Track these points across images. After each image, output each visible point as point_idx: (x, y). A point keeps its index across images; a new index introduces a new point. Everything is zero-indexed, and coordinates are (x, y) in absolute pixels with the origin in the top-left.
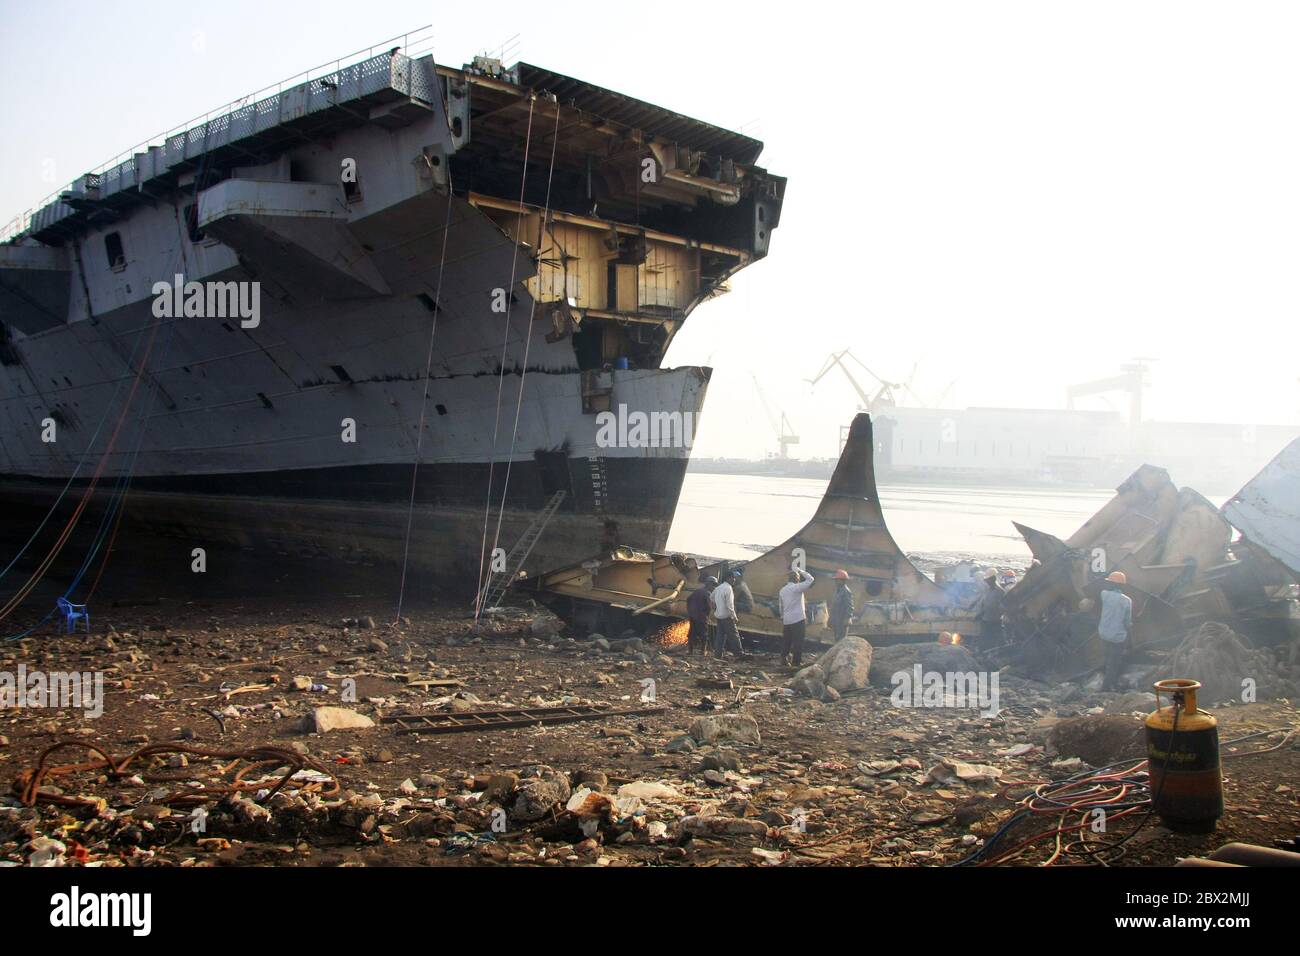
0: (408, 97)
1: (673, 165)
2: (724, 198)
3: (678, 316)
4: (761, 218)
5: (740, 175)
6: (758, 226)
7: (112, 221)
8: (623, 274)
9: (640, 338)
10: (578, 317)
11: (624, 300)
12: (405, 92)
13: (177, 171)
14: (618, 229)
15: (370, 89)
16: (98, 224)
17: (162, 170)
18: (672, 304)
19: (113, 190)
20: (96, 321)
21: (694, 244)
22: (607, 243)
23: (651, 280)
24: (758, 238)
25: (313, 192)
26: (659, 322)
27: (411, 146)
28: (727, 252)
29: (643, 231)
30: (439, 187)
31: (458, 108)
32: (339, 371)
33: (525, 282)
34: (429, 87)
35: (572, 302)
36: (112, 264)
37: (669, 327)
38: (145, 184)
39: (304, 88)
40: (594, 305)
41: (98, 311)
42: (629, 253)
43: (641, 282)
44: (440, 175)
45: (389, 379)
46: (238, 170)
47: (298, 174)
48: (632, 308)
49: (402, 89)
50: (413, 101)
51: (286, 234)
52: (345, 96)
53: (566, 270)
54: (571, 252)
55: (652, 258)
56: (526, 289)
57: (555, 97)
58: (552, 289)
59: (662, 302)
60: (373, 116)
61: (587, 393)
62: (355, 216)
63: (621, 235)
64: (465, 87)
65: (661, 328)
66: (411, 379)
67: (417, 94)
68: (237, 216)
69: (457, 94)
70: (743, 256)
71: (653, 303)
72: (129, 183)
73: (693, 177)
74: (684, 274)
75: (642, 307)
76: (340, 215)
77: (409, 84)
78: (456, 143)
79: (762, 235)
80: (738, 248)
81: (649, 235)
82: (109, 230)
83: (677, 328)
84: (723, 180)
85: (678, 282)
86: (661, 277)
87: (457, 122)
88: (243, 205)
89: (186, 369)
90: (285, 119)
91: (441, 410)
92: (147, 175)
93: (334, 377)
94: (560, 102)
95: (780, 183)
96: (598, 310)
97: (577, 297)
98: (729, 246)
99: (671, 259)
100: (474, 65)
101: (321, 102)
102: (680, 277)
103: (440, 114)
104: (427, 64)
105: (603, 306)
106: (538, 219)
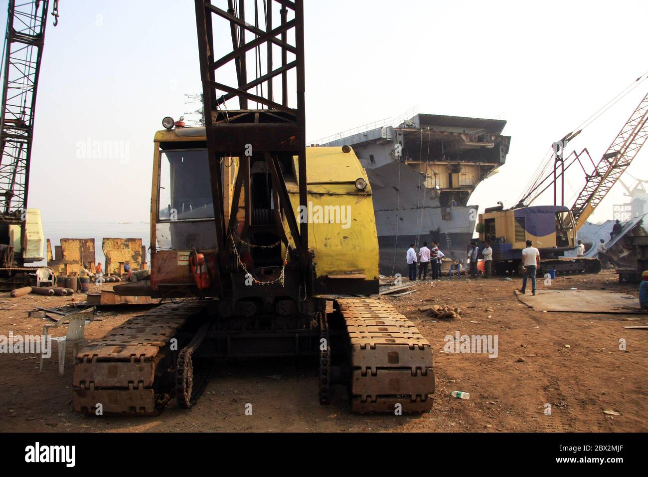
0: (387, 139)
1: (468, 140)
2: (488, 147)
3: (472, 188)
4: (502, 151)
5: (493, 138)
6: (501, 154)
8: (454, 176)
9: (461, 195)
10: (439, 192)
11: (455, 185)
14: (451, 163)
15: (376, 137)
18: (471, 184)
21: (477, 164)
22: (448, 168)
23: (464, 177)
24: (501, 158)
26: (466, 190)
27: (388, 149)
28: (490, 164)
29: (459, 163)
30: (396, 160)
31: (401, 138)
33: (423, 183)
34: (392, 134)
35: (438, 187)
37: (470, 191)
40: (445, 187)
42: (456, 170)
43: (460, 178)
45: (385, 210)
48: (457, 187)
49: (385, 137)
52: (371, 138)
53: (436, 177)
54: (437, 172)
55: (463, 171)
56: (424, 185)
58: (431, 183)
59: (468, 184)
60: (378, 143)
61: (443, 214)
62: (374, 167)
63: (452, 165)
64: (400, 132)
65: (467, 192)
66: (392, 210)
67: (389, 137)
69: (400, 135)
70: (496, 165)
71: (465, 184)
73: (476, 142)
75: (461, 186)
76: (370, 167)
77: (387, 135)
79: (503, 157)
80: (494, 162)
81: (461, 164)
83: (472, 191)
84: (487, 142)
85: (473, 176)
86: (467, 176)
87: (400, 142)
91: (401, 219)
94: (430, 129)
95: (509, 138)
96: (446, 189)
97: (439, 186)
98: (490, 162)
99: (470, 169)
100: (404, 123)
101: (363, 140)
102: (474, 174)
103: (395, 142)
104: (391, 128)
105: (448, 187)
106: (426, 165)
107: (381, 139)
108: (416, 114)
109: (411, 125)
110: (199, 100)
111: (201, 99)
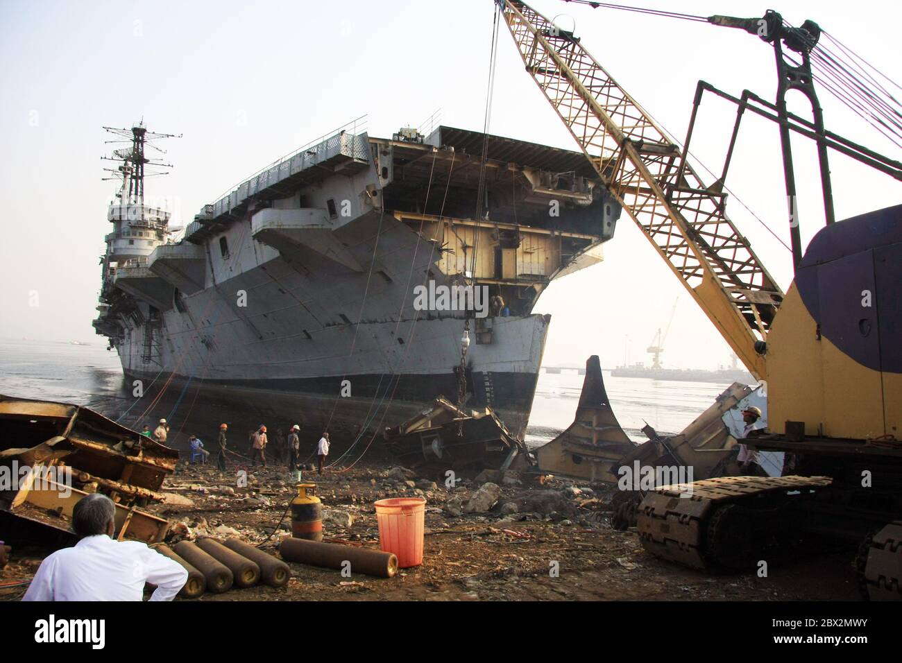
0: (352, 158)
1: (539, 184)
2: (580, 202)
3: (544, 281)
4: (608, 214)
5: (591, 186)
6: (606, 219)
7: (222, 230)
8: (507, 255)
9: (519, 295)
10: (471, 284)
11: (507, 271)
12: (350, 156)
13: (246, 202)
14: (500, 227)
15: (331, 155)
16: (215, 232)
17: (239, 203)
18: (542, 273)
19: (219, 214)
20: (217, 287)
21: (556, 233)
22: (492, 236)
23: (527, 258)
24: (606, 227)
25: (311, 214)
26: (530, 285)
27: (360, 185)
28: (582, 237)
29: (518, 227)
30: (377, 209)
31: (384, 162)
32: (343, 317)
33: (437, 263)
34: (366, 151)
35: (468, 274)
36: (223, 255)
37: (537, 287)
38: (232, 210)
39: (301, 155)
40: (486, 275)
41: (218, 281)
42: (511, 241)
43: (519, 260)
44: (377, 202)
45: (371, 322)
46: (276, 202)
47: (305, 203)
48: (512, 276)
49: (348, 154)
50: (355, 160)
51: (296, 239)
52: (322, 159)
53: (466, 254)
54: (469, 243)
55: (524, 244)
56: (437, 268)
57: (453, 148)
58: (455, 266)
59: (535, 272)
60: (337, 169)
61: (478, 331)
62: (334, 228)
63: (501, 230)
64: (390, 148)
65: (532, 287)
66: (382, 322)
67: (358, 155)
68: (268, 229)
69: (385, 153)
70: (594, 239)
71: (529, 273)
72: (225, 210)
73: (554, 190)
74: (552, 253)
75: (521, 275)
76: (327, 226)
77: (353, 151)
78: (383, 183)
79: (609, 224)
80: (590, 234)
81: (521, 229)
82: (221, 236)
83: (544, 288)
84: (578, 190)
85: (547, 258)
86: (535, 256)
87: (385, 171)
88: (272, 223)
89: (265, 316)
90: (293, 173)
91: (401, 341)
92: (233, 206)
93: (342, 321)
94: (456, 151)
96: (488, 278)
97: (472, 271)
98: (583, 233)
99: (542, 243)
100: (400, 134)
101: (309, 162)
102: (549, 254)
103: (373, 166)
104: (364, 137)
105: (492, 276)
106: (442, 224)
107: (339, 159)
108: (436, 127)
109: (416, 139)
110: (129, 139)
111: (133, 138)
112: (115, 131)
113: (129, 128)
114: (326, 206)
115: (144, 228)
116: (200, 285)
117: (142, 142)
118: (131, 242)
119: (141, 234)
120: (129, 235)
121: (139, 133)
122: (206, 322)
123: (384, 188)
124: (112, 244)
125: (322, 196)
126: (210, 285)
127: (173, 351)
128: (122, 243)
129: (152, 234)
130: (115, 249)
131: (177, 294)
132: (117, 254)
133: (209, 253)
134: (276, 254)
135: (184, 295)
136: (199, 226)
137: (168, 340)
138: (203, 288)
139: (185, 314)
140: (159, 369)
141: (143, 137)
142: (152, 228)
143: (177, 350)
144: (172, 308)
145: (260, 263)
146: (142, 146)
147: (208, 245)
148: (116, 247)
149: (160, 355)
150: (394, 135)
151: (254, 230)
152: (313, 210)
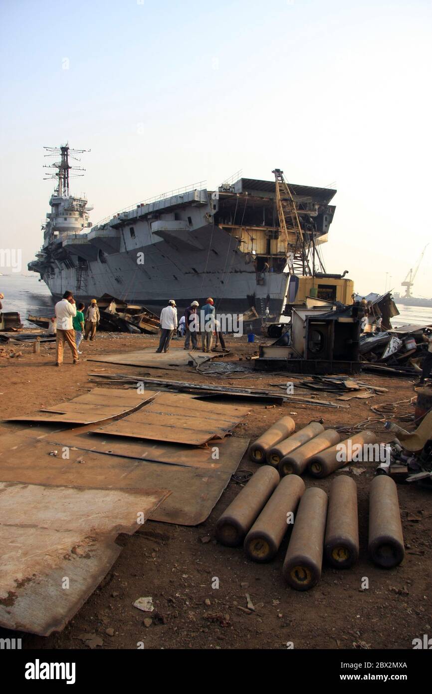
0: (200, 202)
2: (311, 215)
4: (326, 220)
5: (317, 207)
6: (325, 223)
7: (131, 224)
9: (278, 262)
10: (255, 257)
11: (273, 250)
13: (147, 214)
14: (269, 229)
15: (190, 199)
16: (128, 225)
17: (143, 214)
19: (131, 217)
20: (127, 252)
22: (265, 234)
24: (324, 228)
25: (180, 223)
26: (283, 257)
27: (203, 212)
29: (278, 229)
30: (211, 223)
31: (215, 202)
32: (194, 269)
33: (239, 247)
34: (206, 197)
35: (254, 253)
38: (139, 217)
39: (176, 196)
40: (262, 252)
41: (127, 250)
42: (274, 236)
43: (279, 245)
44: (211, 220)
45: (208, 273)
46: (163, 215)
47: (177, 218)
48: (275, 253)
49: (199, 200)
51: (173, 234)
52: (186, 200)
53: (252, 243)
54: (254, 237)
55: (282, 237)
56: (239, 249)
58: (248, 248)
61: (258, 279)
62: (192, 229)
63: (270, 231)
66: (213, 273)
67: (202, 200)
68: (160, 231)
70: (318, 233)
71: (284, 251)
72: (135, 216)
75: (279, 252)
76: (188, 229)
77: (200, 198)
78: (213, 212)
79: (326, 226)
80: (316, 231)
82: (131, 226)
84: (310, 210)
87: (215, 206)
88: (162, 228)
89: (153, 268)
90: (172, 205)
91: (222, 282)
92: (139, 214)
93: (193, 272)
94: (248, 194)
95: (334, 208)
96: (263, 254)
97: (256, 251)
98: (312, 231)
100: (221, 187)
101: (180, 201)
103: (209, 205)
104: (205, 191)
105: (265, 253)
106: (241, 229)
107: (194, 201)
108: (240, 178)
109: (229, 189)
110: (59, 154)
111: (61, 153)
112: (51, 149)
113: (59, 147)
114: (187, 220)
115: (72, 210)
116: (117, 250)
117: (67, 155)
118: (66, 219)
119: (71, 214)
120: (63, 215)
121: (65, 150)
122: (118, 269)
123: (214, 214)
124: (54, 220)
125: (185, 215)
126: (123, 250)
127: (95, 284)
128: (60, 220)
129: (77, 213)
130: (56, 224)
131: (101, 252)
132: (58, 226)
133: (123, 234)
134: (161, 239)
135: (106, 254)
136: (119, 222)
137: (92, 278)
138: (118, 251)
139: (104, 264)
140: (84, 294)
141: (67, 153)
142: (77, 211)
143: (97, 283)
144: (97, 260)
145: (153, 243)
146: (67, 158)
147: (122, 230)
148: (57, 222)
149: (86, 286)
150: (219, 187)
151: (152, 230)
152: (182, 222)
